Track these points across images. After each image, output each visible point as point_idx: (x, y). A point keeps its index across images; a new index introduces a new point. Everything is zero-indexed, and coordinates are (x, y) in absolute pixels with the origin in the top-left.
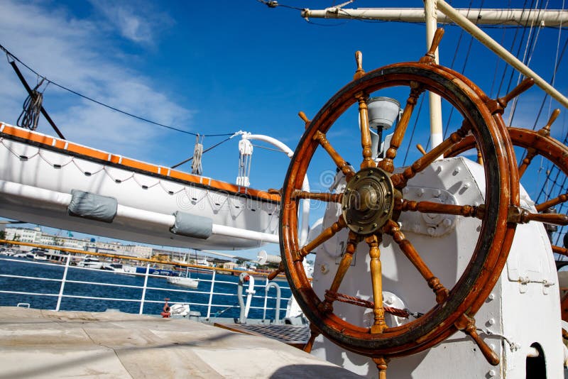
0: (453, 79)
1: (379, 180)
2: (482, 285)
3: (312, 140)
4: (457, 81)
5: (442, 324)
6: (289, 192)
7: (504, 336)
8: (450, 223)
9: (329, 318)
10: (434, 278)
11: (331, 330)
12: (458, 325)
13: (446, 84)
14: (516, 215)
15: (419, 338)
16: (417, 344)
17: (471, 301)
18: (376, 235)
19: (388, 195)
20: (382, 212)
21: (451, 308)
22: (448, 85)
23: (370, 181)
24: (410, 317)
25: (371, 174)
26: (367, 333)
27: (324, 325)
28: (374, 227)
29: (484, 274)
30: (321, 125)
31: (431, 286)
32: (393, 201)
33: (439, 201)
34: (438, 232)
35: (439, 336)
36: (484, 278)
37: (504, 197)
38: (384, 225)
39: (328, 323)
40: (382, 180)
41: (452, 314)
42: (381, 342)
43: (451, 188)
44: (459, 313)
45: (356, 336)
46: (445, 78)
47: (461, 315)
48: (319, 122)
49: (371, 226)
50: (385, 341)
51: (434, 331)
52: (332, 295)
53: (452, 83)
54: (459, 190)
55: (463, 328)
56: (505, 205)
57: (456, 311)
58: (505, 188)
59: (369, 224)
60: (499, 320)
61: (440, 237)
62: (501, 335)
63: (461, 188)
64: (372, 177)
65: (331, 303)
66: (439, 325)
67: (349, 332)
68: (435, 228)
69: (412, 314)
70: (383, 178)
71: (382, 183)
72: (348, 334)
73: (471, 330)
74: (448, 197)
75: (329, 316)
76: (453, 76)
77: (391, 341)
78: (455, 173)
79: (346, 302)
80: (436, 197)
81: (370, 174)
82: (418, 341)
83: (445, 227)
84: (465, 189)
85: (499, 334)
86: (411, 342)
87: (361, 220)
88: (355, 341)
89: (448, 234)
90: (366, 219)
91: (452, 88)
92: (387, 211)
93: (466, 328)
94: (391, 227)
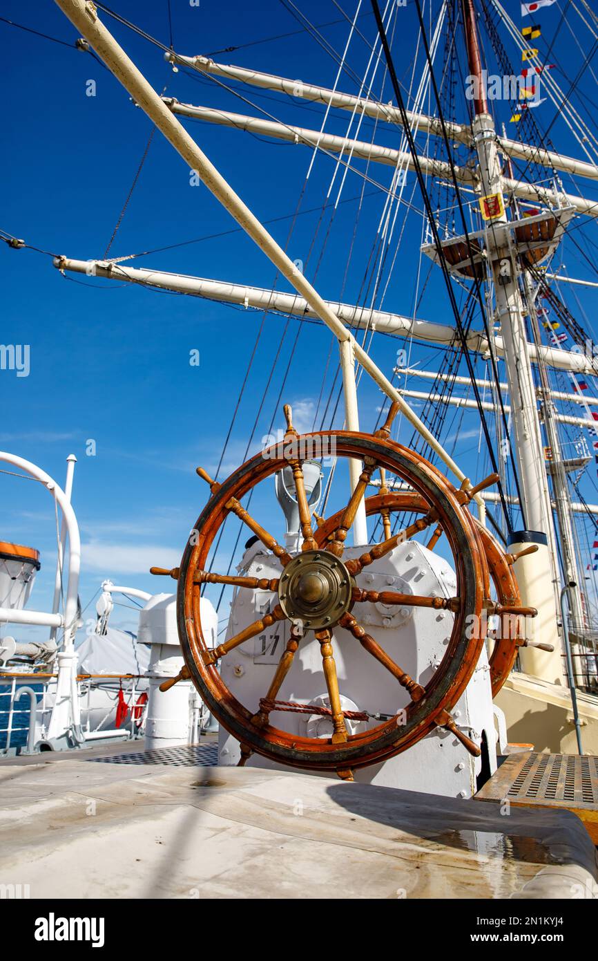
0: (417, 463)
1: (329, 566)
2: (462, 679)
3: (224, 508)
4: (422, 465)
5: (423, 723)
6: (191, 574)
7: (471, 727)
8: (408, 614)
9: (269, 733)
10: (405, 675)
11: (277, 747)
12: (439, 722)
13: (410, 468)
14: (491, 608)
15: (397, 741)
16: (394, 747)
17: (452, 696)
18: (328, 629)
19: (343, 584)
20: (337, 604)
21: (432, 705)
22: (413, 469)
23: (317, 566)
24: (371, 719)
25: (318, 558)
26: (325, 744)
27: (265, 742)
28: (327, 620)
29: (463, 667)
30: (237, 490)
31: (403, 683)
32: (351, 592)
33: (394, 589)
34: (394, 622)
35: (418, 735)
36: (463, 672)
37: (480, 590)
38: (341, 618)
39: (271, 739)
40: (333, 566)
41: (433, 711)
42: (350, 751)
43: (405, 574)
44: (440, 709)
45: (314, 750)
46: (410, 461)
47: (442, 710)
48: (236, 487)
49: (322, 620)
50: (354, 750)
51: (413, 731)
52: (268, 704)
53: (418, 468)
54: (414, 577)
55: (444, 725)
56: (481, 598)
57: (436, 708)
58: (480, 582)
59: (320, 617)
60: (465, 712)
61: (395, 628)
62: (468, 726)
63: (416, 575)
64: (318, 561)
65: (267, 713)
66: (419, 725)
67: (302, 747)
68: (390, 618)
69: (373, 716)
70: (336, 564)
71: (334, 570)
72: (302, 749)
73: (452, 725)
74: (403, 585)
75: (269, 731)
76: (418, 461)
77: (362, 749)
78: (409, 559)
79: (287, 710)
80: (390, 585)
81: (316, 559)
82: (395, 745)
83: (402, 617)
84: (421, 576)
85: (466, 726)
86: (387, 747)
87: (309, 613)
88: (313, 755)
89: (404, 624)
90: (315, 612)
91: (418, 474)
92: (343, 603)
93: (447, 724)
94: (349, 620)
